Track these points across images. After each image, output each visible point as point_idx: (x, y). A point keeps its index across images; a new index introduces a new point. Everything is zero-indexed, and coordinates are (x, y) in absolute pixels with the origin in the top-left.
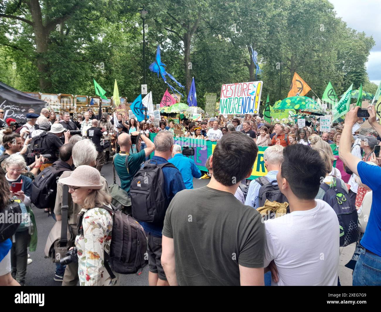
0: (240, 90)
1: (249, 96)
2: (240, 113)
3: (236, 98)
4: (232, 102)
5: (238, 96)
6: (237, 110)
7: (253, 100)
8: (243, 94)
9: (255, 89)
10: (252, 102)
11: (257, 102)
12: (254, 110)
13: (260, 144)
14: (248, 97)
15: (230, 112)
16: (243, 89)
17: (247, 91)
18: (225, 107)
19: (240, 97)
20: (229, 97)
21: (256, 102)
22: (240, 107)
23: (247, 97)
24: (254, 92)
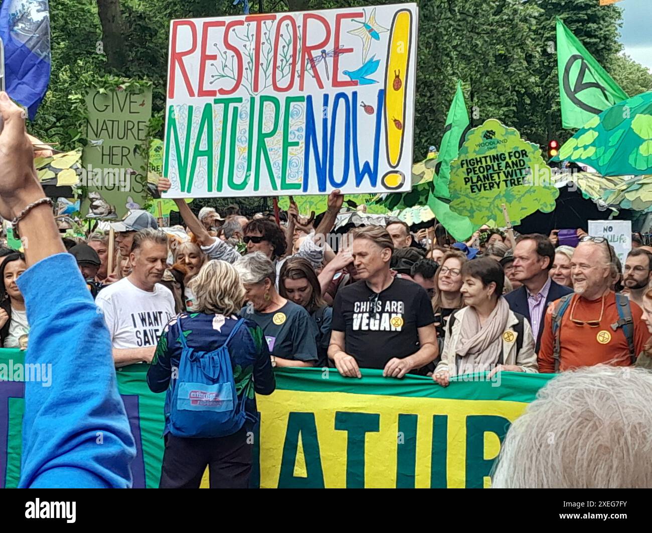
0: (286, 51)
1: (348, 91)
2: (295, 186)
3: (264, 99)
4: (243, 125)
5: (276, 88)
6: (277, 173)
7: (369, 109)
8: (309, 75)
9: (378, 50)
10: (366, 123)
11: (400, 125)
12: (383, 168)
13: (468, 354)
14: (339, 96)
15: (238, 180)
16: (307, 50)
17: (330, 60)
18: (198, 153)
19: (290, 93)
20: (222, 91)
21: (392, 126)
22: (297, 153)
23: (333, 92)
24: (371, 65)
